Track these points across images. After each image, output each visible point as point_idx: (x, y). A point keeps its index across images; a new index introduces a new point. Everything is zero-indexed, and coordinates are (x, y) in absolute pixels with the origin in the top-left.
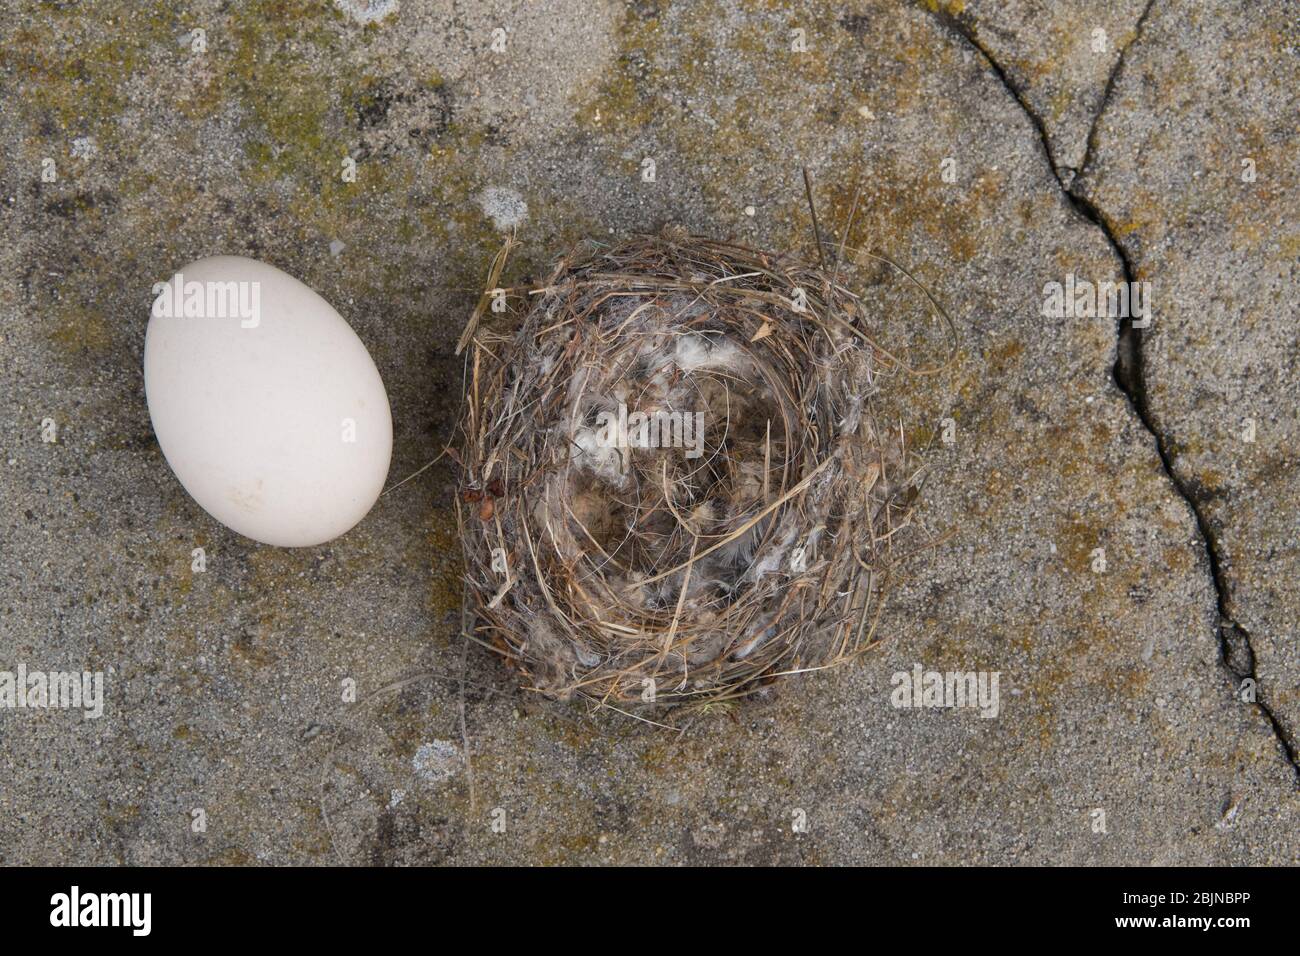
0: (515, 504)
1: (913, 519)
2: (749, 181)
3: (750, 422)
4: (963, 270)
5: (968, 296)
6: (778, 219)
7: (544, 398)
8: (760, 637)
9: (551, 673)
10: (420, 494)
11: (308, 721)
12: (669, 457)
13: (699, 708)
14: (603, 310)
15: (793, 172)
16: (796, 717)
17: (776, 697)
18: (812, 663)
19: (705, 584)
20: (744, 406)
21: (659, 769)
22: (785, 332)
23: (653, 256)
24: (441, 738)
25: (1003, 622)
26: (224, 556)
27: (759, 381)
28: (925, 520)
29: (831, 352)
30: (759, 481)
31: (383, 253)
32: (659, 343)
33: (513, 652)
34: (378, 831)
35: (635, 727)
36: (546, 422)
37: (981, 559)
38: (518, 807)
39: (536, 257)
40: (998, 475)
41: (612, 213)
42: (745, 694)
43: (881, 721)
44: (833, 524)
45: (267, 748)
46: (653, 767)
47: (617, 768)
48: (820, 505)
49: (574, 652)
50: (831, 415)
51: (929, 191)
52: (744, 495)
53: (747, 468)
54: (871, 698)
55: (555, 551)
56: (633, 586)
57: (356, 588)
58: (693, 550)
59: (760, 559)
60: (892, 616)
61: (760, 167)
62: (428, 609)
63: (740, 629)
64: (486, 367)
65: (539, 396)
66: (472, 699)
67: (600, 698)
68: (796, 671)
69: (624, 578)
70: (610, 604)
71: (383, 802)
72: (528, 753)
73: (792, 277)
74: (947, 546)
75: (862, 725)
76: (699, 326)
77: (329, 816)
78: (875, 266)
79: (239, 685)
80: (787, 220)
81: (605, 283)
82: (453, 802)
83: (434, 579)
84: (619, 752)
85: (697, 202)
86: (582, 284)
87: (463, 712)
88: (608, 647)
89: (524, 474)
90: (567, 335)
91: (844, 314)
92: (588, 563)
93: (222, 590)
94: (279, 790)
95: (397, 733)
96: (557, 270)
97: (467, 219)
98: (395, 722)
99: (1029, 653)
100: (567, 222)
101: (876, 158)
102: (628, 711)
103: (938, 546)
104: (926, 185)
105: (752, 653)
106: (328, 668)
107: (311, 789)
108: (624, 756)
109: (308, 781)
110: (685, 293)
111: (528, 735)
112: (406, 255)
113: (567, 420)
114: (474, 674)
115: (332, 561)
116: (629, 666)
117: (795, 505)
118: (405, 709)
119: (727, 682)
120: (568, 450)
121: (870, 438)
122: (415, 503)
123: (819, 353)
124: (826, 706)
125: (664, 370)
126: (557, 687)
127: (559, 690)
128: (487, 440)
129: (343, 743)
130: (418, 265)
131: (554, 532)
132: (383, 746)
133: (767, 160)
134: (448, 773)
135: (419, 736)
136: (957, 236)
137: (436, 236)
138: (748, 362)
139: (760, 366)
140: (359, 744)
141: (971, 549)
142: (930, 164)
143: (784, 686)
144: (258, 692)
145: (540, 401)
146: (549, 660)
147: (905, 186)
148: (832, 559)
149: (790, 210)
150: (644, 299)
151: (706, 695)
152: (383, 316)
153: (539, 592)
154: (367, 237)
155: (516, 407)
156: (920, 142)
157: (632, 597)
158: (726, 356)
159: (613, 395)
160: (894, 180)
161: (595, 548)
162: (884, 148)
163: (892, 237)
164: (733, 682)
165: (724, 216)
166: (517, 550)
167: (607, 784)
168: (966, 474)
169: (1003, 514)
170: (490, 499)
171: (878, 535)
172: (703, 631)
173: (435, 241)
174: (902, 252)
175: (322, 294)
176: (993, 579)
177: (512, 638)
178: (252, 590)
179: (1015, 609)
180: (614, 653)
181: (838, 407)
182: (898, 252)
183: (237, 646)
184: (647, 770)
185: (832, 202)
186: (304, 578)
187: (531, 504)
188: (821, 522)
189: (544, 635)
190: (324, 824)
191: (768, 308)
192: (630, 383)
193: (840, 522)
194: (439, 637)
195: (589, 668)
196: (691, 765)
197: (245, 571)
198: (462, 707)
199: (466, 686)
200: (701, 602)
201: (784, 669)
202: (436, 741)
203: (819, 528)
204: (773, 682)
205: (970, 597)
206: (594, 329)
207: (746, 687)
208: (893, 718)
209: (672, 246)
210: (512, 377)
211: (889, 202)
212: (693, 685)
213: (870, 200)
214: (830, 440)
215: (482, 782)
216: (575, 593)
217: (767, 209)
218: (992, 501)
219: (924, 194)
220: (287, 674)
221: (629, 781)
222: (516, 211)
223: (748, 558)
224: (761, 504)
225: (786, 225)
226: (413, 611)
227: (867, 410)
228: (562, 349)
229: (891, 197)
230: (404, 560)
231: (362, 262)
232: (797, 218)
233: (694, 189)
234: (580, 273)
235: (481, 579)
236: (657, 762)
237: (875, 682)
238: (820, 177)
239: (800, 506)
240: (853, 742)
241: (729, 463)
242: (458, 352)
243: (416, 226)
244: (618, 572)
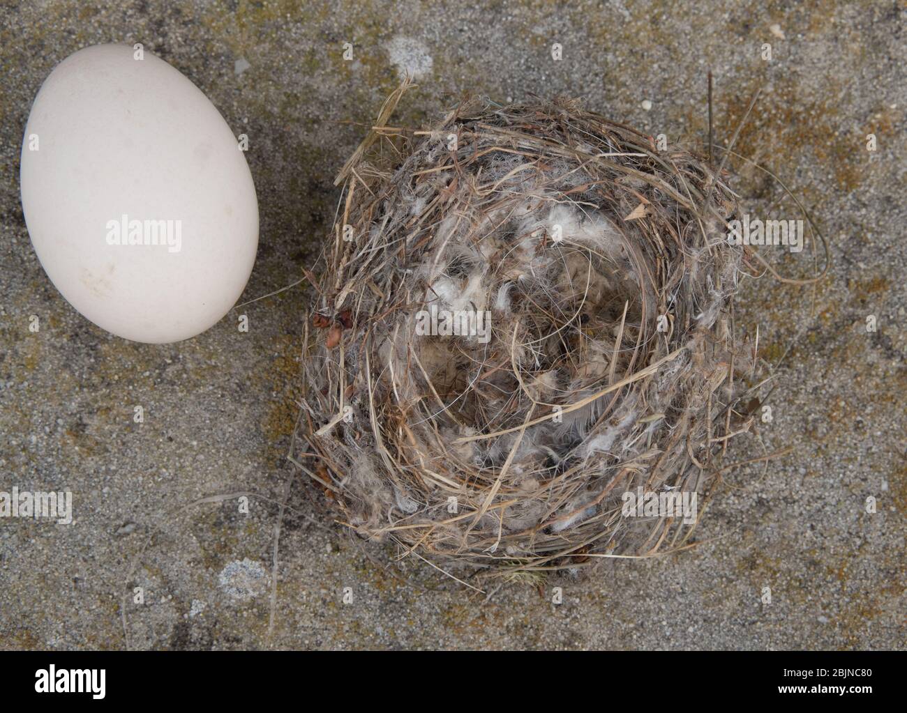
0: (362, 338)
1: (752, 429)
2: (651, 76)
3: (609, 304)
4: (843, 199)
5: (844, 225)
6: (673, 118)
7: (409, 238)
8: (580, 514)
9: (367, 511)
10: (276, 317)
11: (125, 517)
12: (523, 322)
13: (507, 574)
14: (483, 162)
15: (696, 75)
16: (601, 603)
17: (585, 578)
18: (627, 551)
19: (535, 451)
20: (605, 288)
21: (458, 628)
22: (660, 217)
23: (543, 121)
24: (251, 558)
25: (822, 549)
26: (75, 343)
27: (625, 263)
28: (762, 434)
29: (702, 244)
30: (606, 359)
31: (286, 80)
32: (533, 207)
33: (333, 484)
34: (172, 637)
35: (442, 582)
36: (407, 263)
37: (811, 483)
38: (313, 639)
39: (432, 111)
40: (842, 404)
41: (513, 82)
42: (555, 568)
43: (683, 622)
44: (672, 415)
45: (79, 536)
46: (453, 625)
47: (417, 619)
48: (663, 394)
49: (393, 495)
50: (691, 306)
51: (824, 118)
52: (589, 371)
53: (598, 346)
54: (678, 597)
55: (392, 392)
56: (464, 440)
57: (198, 396)
58: (529, 414)
59: (594, 437)
60: (713, 521)
61: (664, 65)
62: (263, 429)
63: (560, 503)
64: (360, 200)
65: (405, 235)
66: (289, 525)
67: (411, 545)
68: (609, 555)
69: (456, 432)
70: (438, 454)
71: (182, 610)
72: (333, 588)
73: (677, 164)
74: (779, 463)
75: (664, 623)
76: (577, 196)
77: (127, 614)
78: (758, 180)
79: (64, 469)
80: (681, 120)
81: (491, 137)
82: (250, 623)
83: (274, 402)
84: (422, 603)
85: (597, 87)
86: (469, 134)
87: (278, 537)
88: (427, 496)
89: (376, 310)
90: (444, 181)
91: (723, 210)
92: (423, 411)
93: (66, 375)
94: (82, 580)
95: (209, 545)
96: (447, 118)
97: (373, 63)
98: (210, 534)
99: (842, 584)
100: (468, 83)
101: (779, 76)
102: (437, 564)
103: (770, 461)
104: (823, 111)
105: (569, 529)
106: (154, 469)
107: (114, 584)
108: (426, 609)
109: (112, 576)
110: (568, 161)
111: (337, 571)
112: (307, 86)
113: (428, 265)
114: (296, 501)
115: (179, 366)
116: (445, 519)
117: (638, 390)
118: (221, 523)
119: (539, 554)
120: (425, 295)
121: (725, 337)
122: (271, 325)
123: (690, 243)
124: (632, 597)
125: (534, 235)
126: (371, 527)
127: (373, 531)
128: (347, 270)
129: (154, 545)
130: (317, 98)
131: (395, 373)
132: (193, 555)
133: (672, 59)
134: (252, 593)
135: (231, 552)
136: (844, 166)
137: (340, 73)
138: (618, 242)
139: (629, 246)
140: (170, 549)
141: (802, 470)
142: (830, 91)
143: (595, 569)
144: (82, 480)
145: (405, 241)
146: (367, 498)
147: (802, 109)
148: (665, 450)
149: (686, 111)
150: (526, 160)
151: (516, 563)
152: (274, 141)
153: (369, 429)
154: (272, 62)
155: (380, 241)
156: (824, 68)
157: (460, 451)
158: (596, 231)
159: (478, 250)
160: (792, 101)
161: (432, 396)
162: (789, 68)
163: (780, 156)
164: (546, 554)
165: (621, 106)
166: (355, 383)
167: (405, 634)
168: (811, 397)
169: (840, 443)
170: (337, 327)
171: (715, 436)
172: (524, 497)
173: (338, 77)
174: (787, 171)
175: (220, 108)
176: (819, 504)
177: (335, 470)
178: (95, 379)
179: (836, 538)
180: (432, 503)
181: (698, 299)
182: (783, 170)
183: (70, 432)
184: (446, 626)
185: (728, 111)
186: (149, 377)
187: (378, 342)
188: (660, 410)
189: (367, 473)
190: (121, 623)
191: (647, 189)
192: (499, 243)
193: (679, 414)
194: (268, 459)
195: (406, 514)
196: (490, 630)
197: (92, 360)
198: (278, 531)
199: (286, 511)
200: (527, 468)
201: (598, 552)
202: (246, 559)
203: (659, 416)
204: (584, 562)
205: (794, 517)
206: (472, 179)
207: (557, 562)
208: (696, 622)
209: (564, 113)
210: (382, 211)
211: (783, 121)
212: (505, 550)
213: (765, 116)
214: (683, 330)
215: (283, 608)
216: (405, 436)
217: (664, 107)
218: (831, 428)
219: (819, 120)
220: (113, 468)
221: (426, 634)
222: (420, 64)
223: (582, 433)
224: (604, 383)
225: (678, 124)
226: (248, 429)
227: (727, 310)
228: (436, 194)
229: (787, 116)
230: (249, 378)
231: (263, 85)
232: (690, 120)
233: (597, 75)
234: (469, 124)
235: (315, 407)
236: (457, 621)
237: (685, 583)
238: (721, 85)
239: (642, 391)
240: (653, 637)
241: (581, 338)
242: (336, 183)
243: (322, 60)
244: (452, 424)
